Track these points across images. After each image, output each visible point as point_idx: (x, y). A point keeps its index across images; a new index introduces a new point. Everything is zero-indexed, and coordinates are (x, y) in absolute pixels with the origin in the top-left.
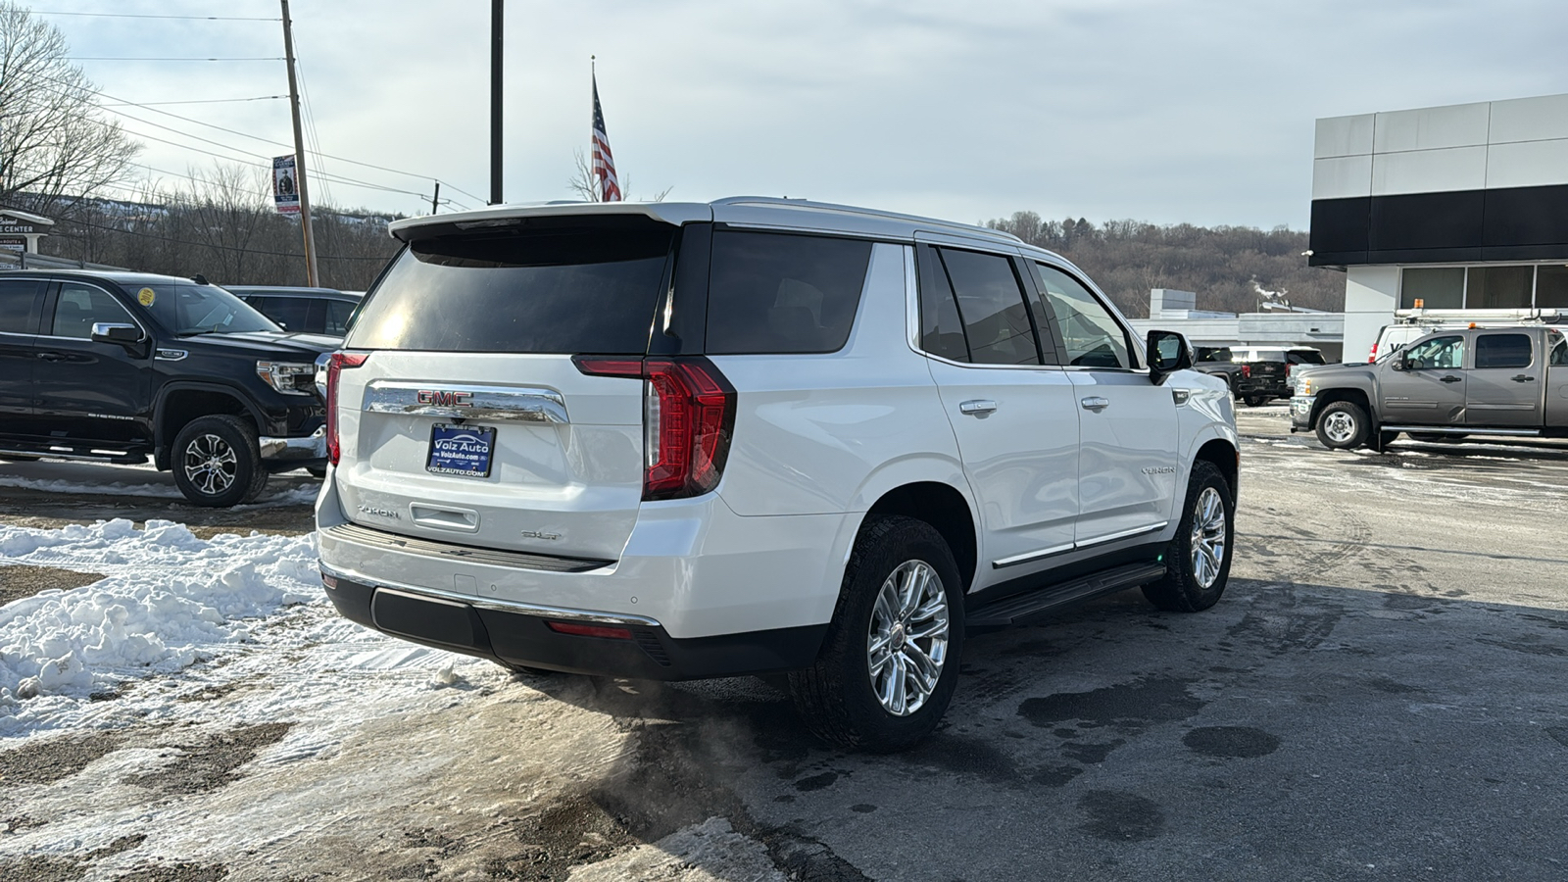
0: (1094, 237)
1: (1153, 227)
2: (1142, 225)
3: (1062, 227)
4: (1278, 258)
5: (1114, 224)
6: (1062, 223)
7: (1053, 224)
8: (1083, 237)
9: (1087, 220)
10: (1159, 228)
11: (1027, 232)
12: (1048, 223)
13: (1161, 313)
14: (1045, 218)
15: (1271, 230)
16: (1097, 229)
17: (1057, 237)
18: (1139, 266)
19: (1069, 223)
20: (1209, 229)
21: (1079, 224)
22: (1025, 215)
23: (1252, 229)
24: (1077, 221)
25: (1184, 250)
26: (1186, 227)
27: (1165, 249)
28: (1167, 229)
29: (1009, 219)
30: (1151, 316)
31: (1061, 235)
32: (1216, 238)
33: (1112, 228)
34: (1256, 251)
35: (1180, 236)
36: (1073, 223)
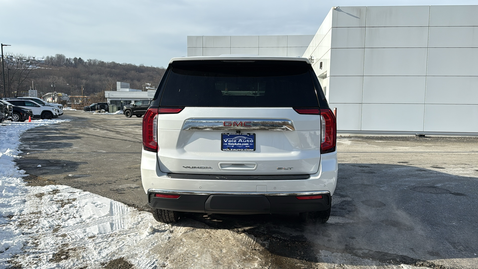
0: (84, 64)
1: (103, 62)
2: (100, 61)
3: (73, 60)
4: (142, 74)
5: (91, 60)
6: (73, 59)
7: (70, 59)
8: (81, 64)
9: (82, 58)
10: (105, 63)
11: (61, 61)
12: (68, 58)
13: (121, 89)
14: (67, 57)
15: (139, 65)
16: (85, 61)
17: (72, 63)
18: (100, 74)
19: (75, 59)
20: (120, 63)
21: (79, 59)
22: (60, 55)
23: (133, 65)
24: (78, 58)
25: (114, 70)
26: (114, 63)
27: (108, 69)
28: (108, 63)
29: (54, 56)
30: (117, 90)
31: (73, 63)
32: (123, 66)
33: (90, 61)
34: (135, 71)
35: (112, 65)
36: (77, 59)
